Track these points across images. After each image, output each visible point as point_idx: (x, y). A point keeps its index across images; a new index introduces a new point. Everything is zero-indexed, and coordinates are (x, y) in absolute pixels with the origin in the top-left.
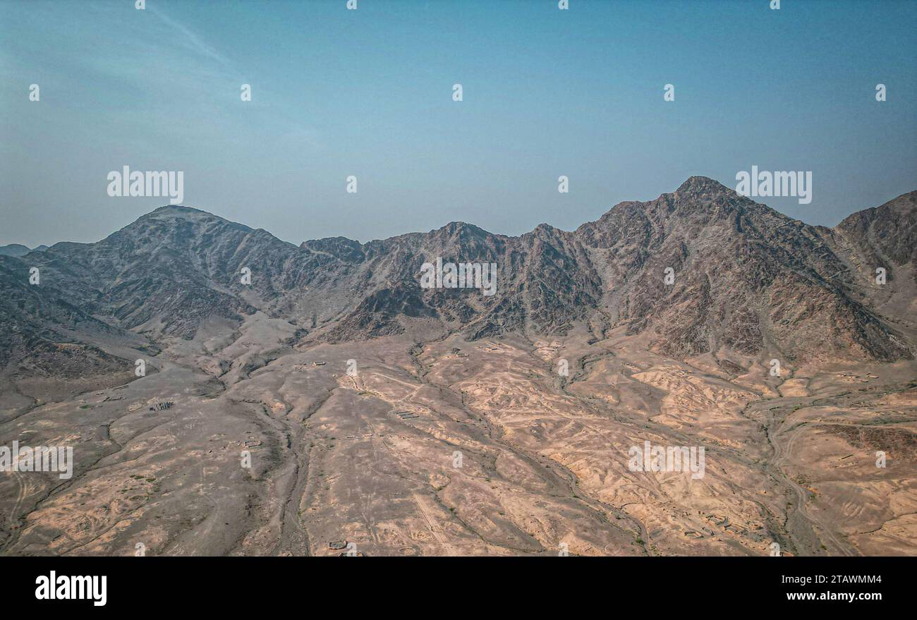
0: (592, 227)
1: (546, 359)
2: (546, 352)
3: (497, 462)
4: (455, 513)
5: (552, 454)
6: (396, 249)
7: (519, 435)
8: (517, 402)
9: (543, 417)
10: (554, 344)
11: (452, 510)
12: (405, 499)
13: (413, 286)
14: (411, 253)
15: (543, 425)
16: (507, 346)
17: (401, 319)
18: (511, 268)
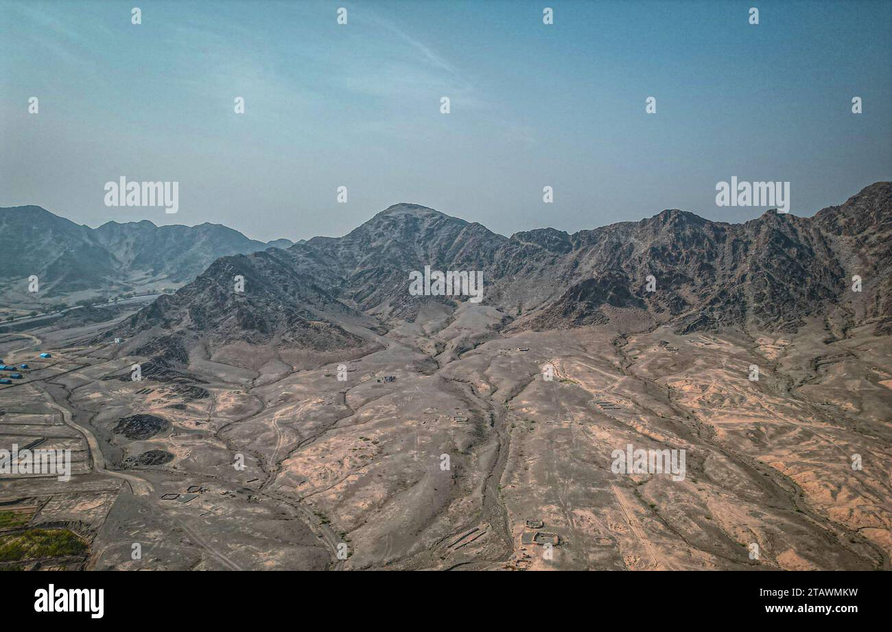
0: (835, 212)
1: (769, 358)
2: (770, 350)
3: (705, 464)
4: (656, 510)
5: (772, 461)
6: (605, 239)
7: (733, 437)
8: (732, 402)
9: (762, 420)
10: (780, 341)
11: (652, 506)
12: (603, 489)
13: (621, 276)
15: (763, 429)
16: (723, 341)
17: (606, 309)
18: (732, 258)
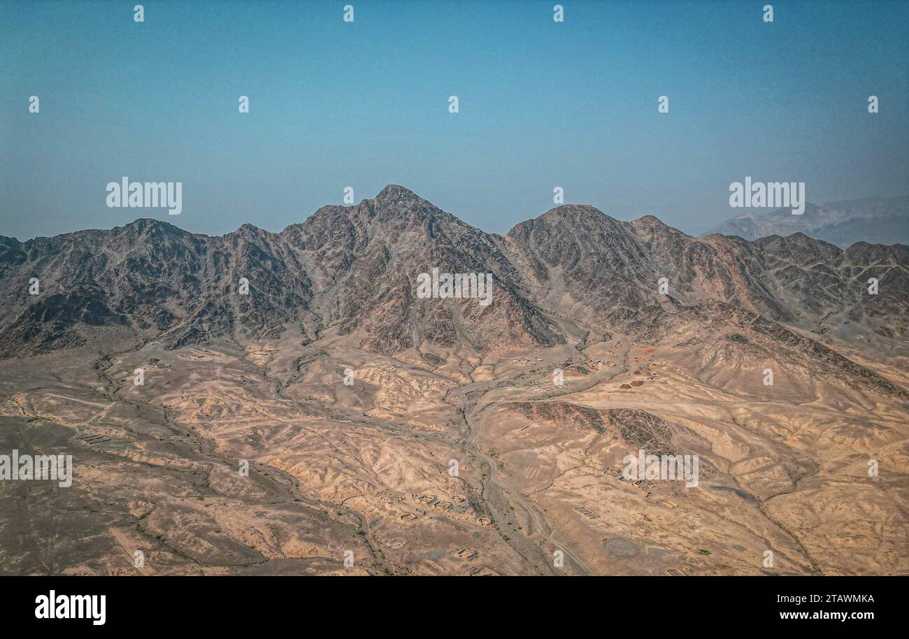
0: (299, 229)
1: (259, 364)
2: (259, 356)
3: (210, 478)
4: (163, 541)
5: (270, 460)
6: (70, 248)
7: (233, 446)
8: (230, 411)
9: (258, 424)
10: (267, 348)
11: (159, 538)
12: (99, 536)
13: (95, 291)
14: (89, 253)
15: (260, 432)
16: (215, 352)
17: (80, 328)
18: (214, 270)
